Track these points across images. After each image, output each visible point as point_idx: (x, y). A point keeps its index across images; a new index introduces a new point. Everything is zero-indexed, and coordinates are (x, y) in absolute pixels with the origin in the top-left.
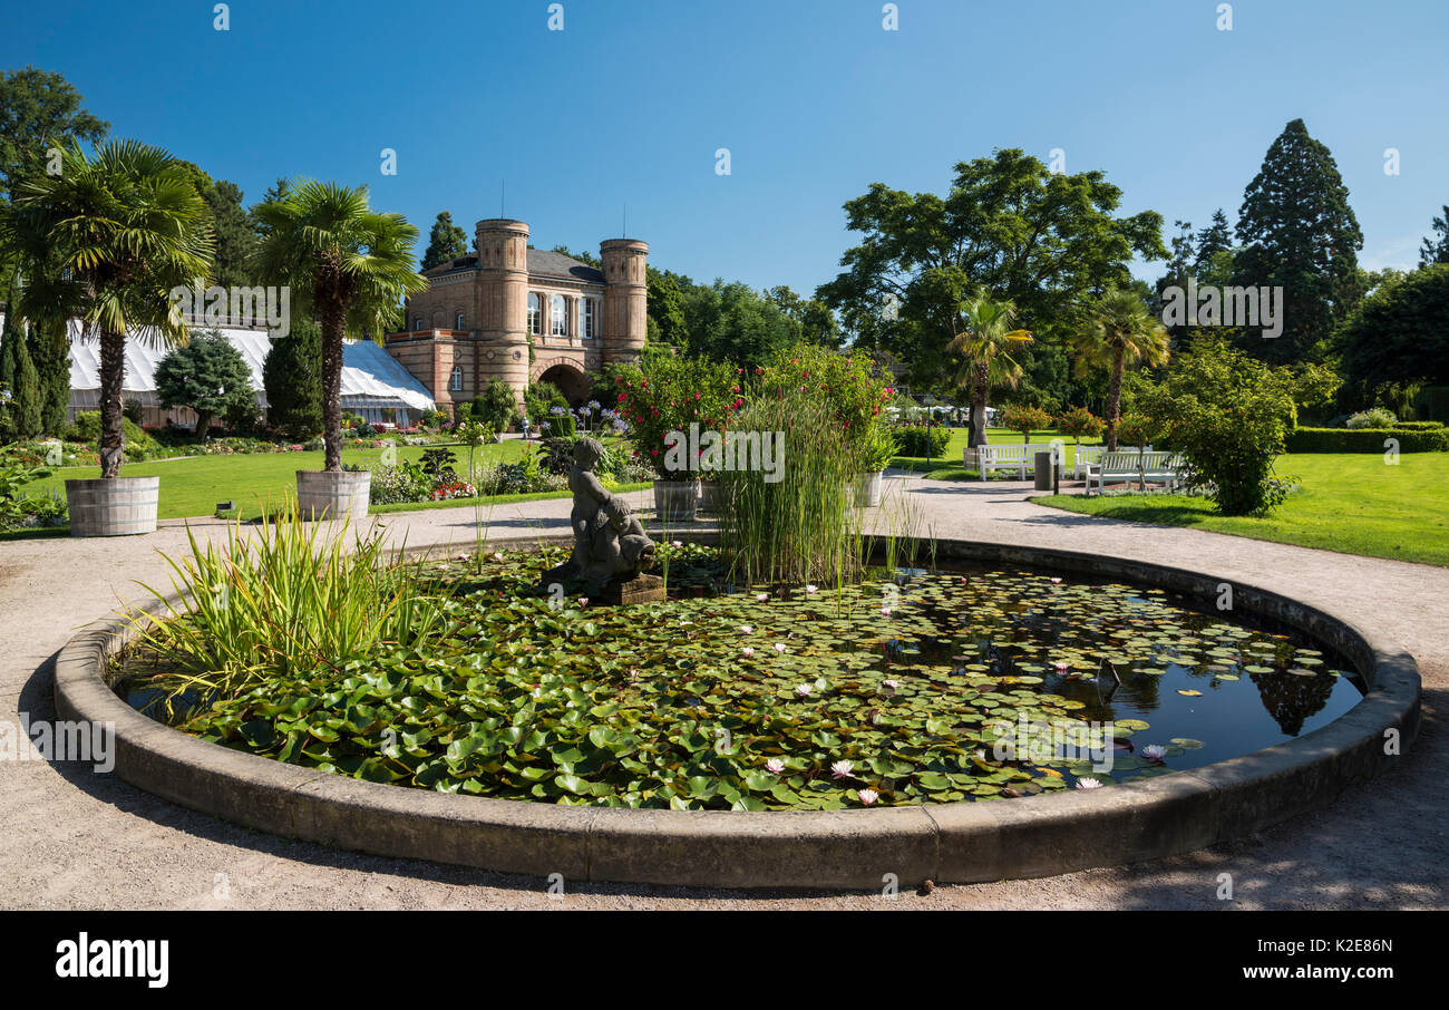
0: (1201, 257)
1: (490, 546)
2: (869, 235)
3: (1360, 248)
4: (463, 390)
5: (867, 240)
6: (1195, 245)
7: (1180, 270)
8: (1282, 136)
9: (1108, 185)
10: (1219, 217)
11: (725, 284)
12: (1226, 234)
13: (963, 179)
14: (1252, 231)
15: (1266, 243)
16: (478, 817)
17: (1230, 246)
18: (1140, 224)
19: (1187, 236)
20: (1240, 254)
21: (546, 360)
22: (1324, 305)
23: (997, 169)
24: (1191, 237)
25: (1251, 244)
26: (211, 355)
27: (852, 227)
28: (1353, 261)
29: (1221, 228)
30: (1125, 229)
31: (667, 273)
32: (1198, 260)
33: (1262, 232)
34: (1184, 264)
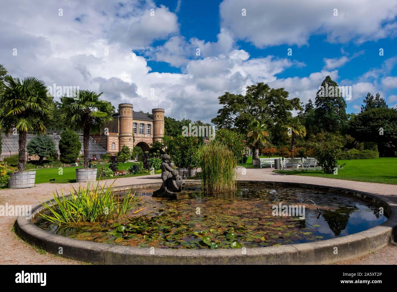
0: (306, 111)
1: (135, 186)
2: (225, 105)
3: (346, 107)
4: (115, 149)
5: (224, 107)
6: (304, 108)
7: (301, 115)
8: (325, 80)
9: (285, 91)
10: (310, 101)
11: (185, 120)
12: (312, 105)
13: (248, 90)
14: (319, 104)
15: (322, 106)
16: (165, 254)
17: (313, 108)
18: (294, 101)
19: (302, 106)
20: (316, 109)
21: (138, 140)
22: (338, 122)
23: (257, 88)
24: (303, 106)
25: (319, 107)
26: (44, 141)
27: (220, 103)
28: (345, 110)
29: (311, 103)
30: (291, 102)
31: (169, 117)
32: (305, 112)
33: (321, 104)
34: (302, 113)
